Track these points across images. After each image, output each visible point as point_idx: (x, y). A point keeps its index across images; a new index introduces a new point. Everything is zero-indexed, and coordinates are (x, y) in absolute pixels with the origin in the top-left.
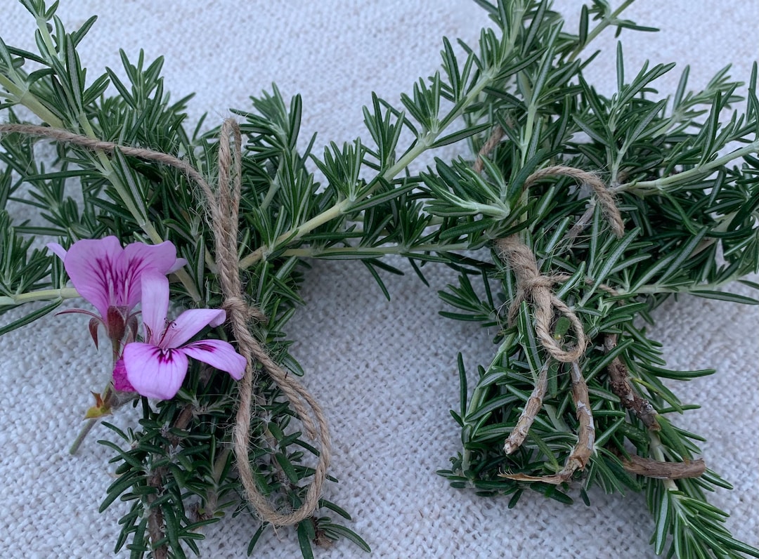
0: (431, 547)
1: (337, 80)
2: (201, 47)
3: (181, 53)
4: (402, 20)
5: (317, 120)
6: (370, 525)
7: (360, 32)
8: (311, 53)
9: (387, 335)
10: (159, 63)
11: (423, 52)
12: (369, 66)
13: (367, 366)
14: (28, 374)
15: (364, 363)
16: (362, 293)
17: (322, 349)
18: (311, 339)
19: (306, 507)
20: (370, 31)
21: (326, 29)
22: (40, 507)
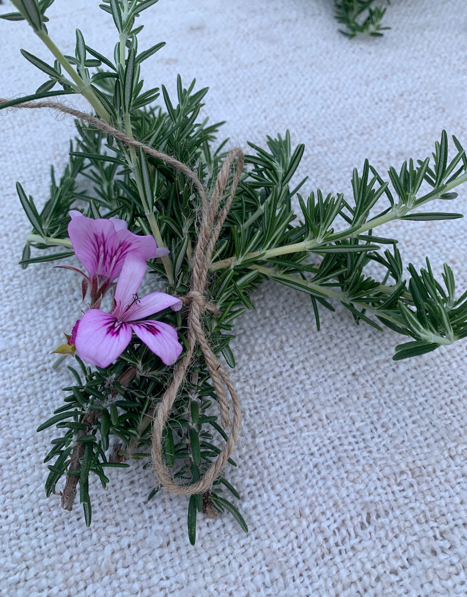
0: (300, 547)
1: (338, 131)
2: (245, 90)
3: (229, 92)
4: (402, 95)
5: (313, 159)
6: (255, 507)
7: (365, 99)
8: (323, 108)
9: (316, 345)
10: (204, 91)
11: (412, 122)
12: (365, 125)
13: (292, 366)
14: (47, 300)
15: (290, 363)
16: (305, 305)
17: (260, 341)
18: (254, 330)
19: (201, 484)
20: (374, 99)
21: (340, 92)
22: (18, 403)
